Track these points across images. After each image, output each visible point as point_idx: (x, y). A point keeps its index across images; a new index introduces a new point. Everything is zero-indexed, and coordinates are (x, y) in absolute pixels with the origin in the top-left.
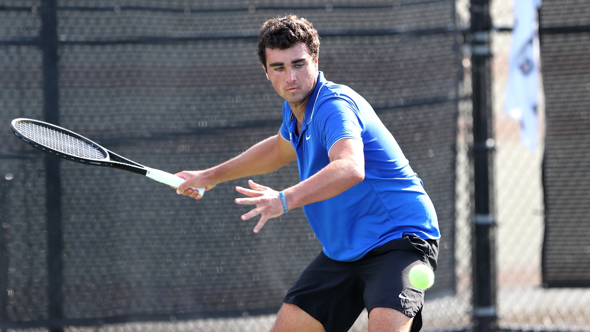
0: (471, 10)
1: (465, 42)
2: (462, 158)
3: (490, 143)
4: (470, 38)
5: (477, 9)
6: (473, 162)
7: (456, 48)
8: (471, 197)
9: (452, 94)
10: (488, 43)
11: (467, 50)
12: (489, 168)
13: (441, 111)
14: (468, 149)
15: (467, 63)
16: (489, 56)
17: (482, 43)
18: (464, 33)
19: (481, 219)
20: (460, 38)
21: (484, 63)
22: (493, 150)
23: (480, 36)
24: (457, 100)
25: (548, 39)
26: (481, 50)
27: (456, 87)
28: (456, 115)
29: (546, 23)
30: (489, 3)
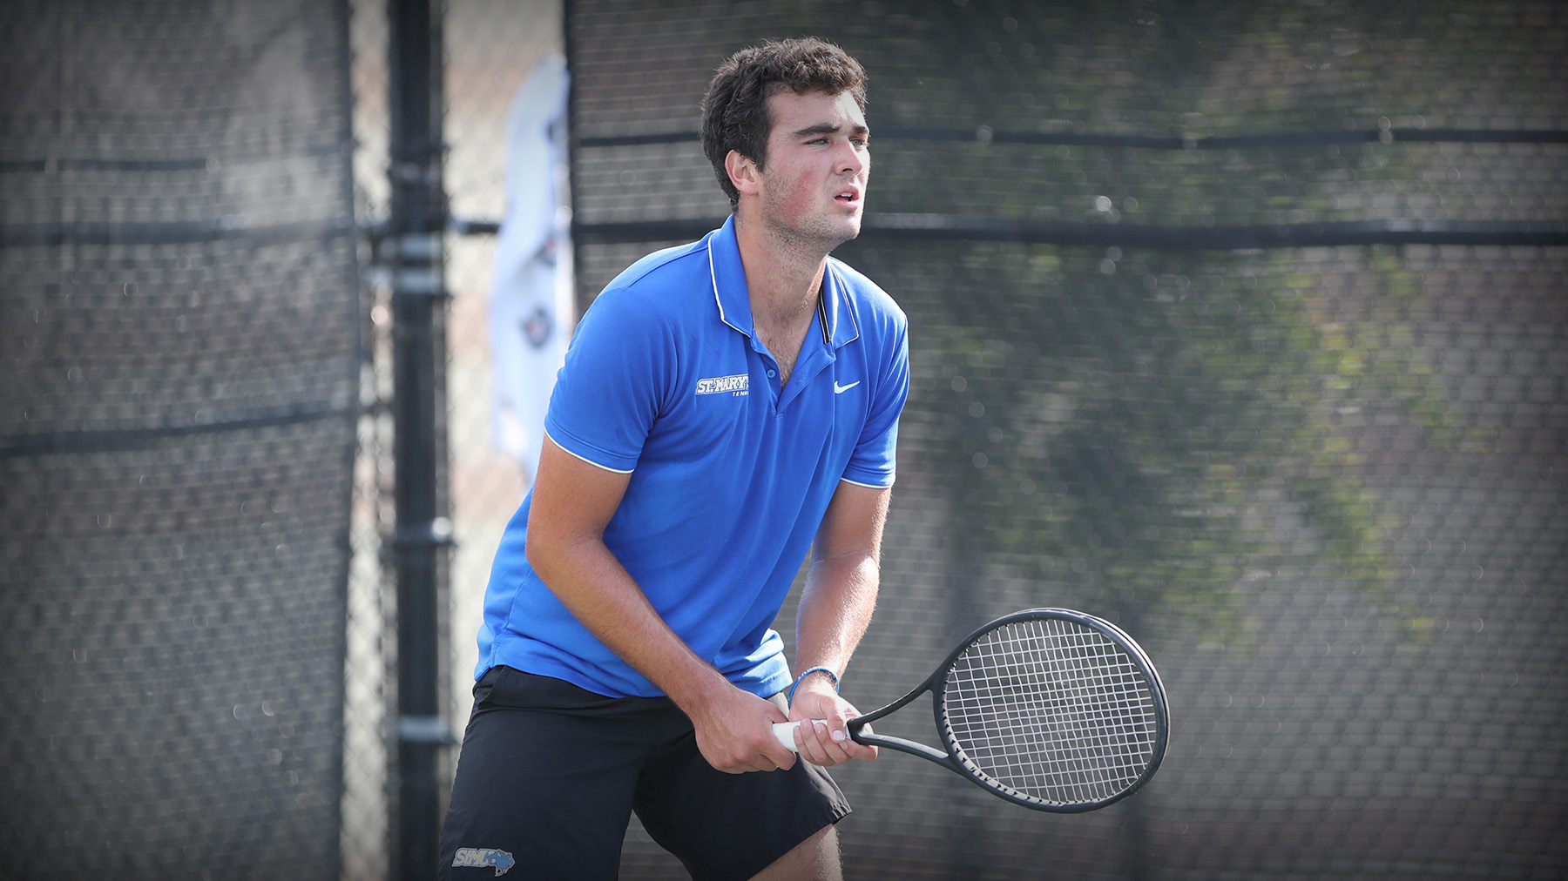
0: (391, 175)
1: (376, 260)
2: (366, 567)
3: (439, 528)
4: (388, 249)
5: (410, 173)
6: (393, 577)
7: (353, 278)
8: (387, 668)
9: (340, 398)
10: (438, 263)
11: (381, 282)
12: (440, 594)
13: (313, 441)
14: (379, 542)
15: (382, 316)
16: (441, 297)
17: (422, 263)
18: (375, 237)
19: (415, 729)
20: (363, 250)
21: (427, 317)
22: (449, 544)
23: (415, 245)
24: (352, 413)
25: (596, 253)
26: (416, 282)
27: (354, 378)
28: (350, 453)
29: (593, 213)
30: (444, 159)
